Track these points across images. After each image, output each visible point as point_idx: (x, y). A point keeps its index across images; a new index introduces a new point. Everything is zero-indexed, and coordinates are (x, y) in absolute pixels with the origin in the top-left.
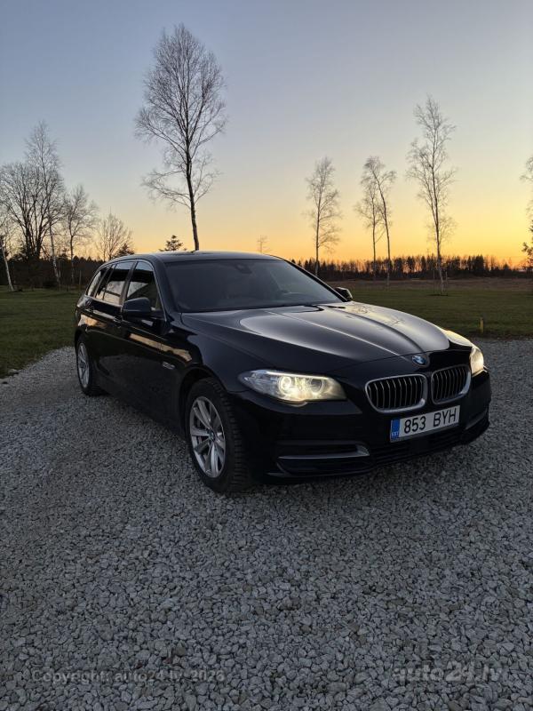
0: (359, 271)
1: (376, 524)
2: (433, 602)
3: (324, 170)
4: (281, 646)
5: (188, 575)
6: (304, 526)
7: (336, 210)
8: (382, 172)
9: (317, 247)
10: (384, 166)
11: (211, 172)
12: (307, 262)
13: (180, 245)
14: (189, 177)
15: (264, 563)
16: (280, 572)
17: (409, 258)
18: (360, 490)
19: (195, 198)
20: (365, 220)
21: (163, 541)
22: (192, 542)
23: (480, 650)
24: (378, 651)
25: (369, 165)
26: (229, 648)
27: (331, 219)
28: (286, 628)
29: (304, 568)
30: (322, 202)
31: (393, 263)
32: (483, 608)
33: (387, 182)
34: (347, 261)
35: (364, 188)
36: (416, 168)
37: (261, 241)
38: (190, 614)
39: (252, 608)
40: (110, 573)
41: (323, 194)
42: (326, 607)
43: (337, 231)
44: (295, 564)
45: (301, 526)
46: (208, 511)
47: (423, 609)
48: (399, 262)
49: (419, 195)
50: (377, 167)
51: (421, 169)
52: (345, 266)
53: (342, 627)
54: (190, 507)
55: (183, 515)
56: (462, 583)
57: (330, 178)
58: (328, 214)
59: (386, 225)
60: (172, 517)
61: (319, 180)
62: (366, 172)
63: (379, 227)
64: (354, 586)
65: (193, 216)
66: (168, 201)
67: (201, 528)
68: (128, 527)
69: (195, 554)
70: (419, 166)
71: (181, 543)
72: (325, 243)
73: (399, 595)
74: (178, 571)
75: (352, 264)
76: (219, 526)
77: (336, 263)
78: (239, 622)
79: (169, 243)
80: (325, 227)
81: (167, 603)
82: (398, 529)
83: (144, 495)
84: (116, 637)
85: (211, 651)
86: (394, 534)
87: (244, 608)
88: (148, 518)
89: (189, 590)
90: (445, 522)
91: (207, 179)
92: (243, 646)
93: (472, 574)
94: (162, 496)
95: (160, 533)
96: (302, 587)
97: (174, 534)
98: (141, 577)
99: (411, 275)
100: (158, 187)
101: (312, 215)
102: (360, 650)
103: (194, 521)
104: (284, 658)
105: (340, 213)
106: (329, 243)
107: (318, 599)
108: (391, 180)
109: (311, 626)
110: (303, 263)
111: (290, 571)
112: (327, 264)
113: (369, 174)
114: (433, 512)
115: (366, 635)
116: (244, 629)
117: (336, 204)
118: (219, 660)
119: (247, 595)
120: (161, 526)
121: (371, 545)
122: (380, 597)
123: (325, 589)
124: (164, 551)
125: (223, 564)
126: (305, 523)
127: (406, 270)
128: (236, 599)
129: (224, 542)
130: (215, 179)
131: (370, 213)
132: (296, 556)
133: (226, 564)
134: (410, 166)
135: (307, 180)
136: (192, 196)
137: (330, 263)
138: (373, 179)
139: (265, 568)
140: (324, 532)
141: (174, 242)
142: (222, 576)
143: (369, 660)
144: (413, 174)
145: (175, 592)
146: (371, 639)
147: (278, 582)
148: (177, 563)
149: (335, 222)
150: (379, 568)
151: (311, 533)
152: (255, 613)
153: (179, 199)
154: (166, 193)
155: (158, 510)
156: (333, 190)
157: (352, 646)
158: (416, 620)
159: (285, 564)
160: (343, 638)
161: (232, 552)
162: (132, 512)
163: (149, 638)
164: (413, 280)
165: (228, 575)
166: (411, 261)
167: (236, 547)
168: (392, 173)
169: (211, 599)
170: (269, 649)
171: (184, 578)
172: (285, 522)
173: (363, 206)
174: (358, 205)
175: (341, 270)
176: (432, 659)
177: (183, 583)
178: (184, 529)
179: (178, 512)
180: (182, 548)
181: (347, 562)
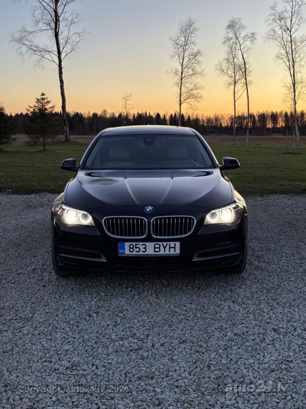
0: (223, 125)
1: (194, 313)
2: (217, 345)
3: (188, 30)
4: (131, 364)
5: (77, 336)
6: (148, 314)
7: (198, 69)
8: (243, 34)
9: (180, 104)
10: (245, 27)
11: (79, 32)
12: (172, 115)
13: (48, 102)
14: (57, 35)
15: (123, 331)
16: (132, 335)
17: (272, 114)
18: (187, 296)
19: (63, 56)
20: (226, 79)
21: (59, 322)
22: (78, 322)
23: (236, 363)
24: (183, 364)
25: (231, 26)
26: (102, 364)
27: (193, 77)
28: (133, 357)
29: (146, 333)
30: (186, 60)
31: (257, 118)
32: (243, 347)
33: (248, 43)
34: (212, 116)
35: (226, 48)
36: (274, 31)
37: (126, 99)
38: (80, 352)
39: (115, 350)
40: (30, 336)
41: (187, 54)
42: (157, 349)
43: (199, 89)
44: (141, 331)
45: (146, 314)
46: (87, 307)
47: (211, 348)
48: (263, 117)
49: (278, 57)
50: (239, 29)
51: (279, 32)
52: (209, 120)
53: (165, 356)
54: (74, 306)
55: (70, 309)
56: (236, 338)
57: (193, 38)
58: (191, 72)
59: (246, 84)
60: (64, 311)
61: (183, 39)
62: (228, 33)
63: (240, 86)
64: (175, 340)
65: (61, 73)
66: (36, 57)
67: (83, 316)
68: (36, 315)
69: (80, 328)
70: (277, 29)
71: (71, 323)
72: (188, 101)
73: (199, 343)
74: (71, 334)
75: (217, 119)
76: (95, 315)
77: (200, 117)
78: (108, 355)
79: (38, 100)
80: (188, 85)
81: (66, 347)
82: (206, 315)
83: (43, 299)
84: (40, 361)
85: (93, 365)
86: (203, 318)
87: (110, 350)
88: (48, 311)
89: (78, 343)
90: (236, 312)
91: (75, 38)
92: (110, 363)
93: (243, 334)
94: (55, 300)
95: (57, 318)
96: (144, 341)
97: (66, 319)
98: (49, 338)
99: (275, 130)
100: (27, 43)
101: (176, 73)
102: (173, 364)
103: (78, 312)
104: (132, 368)
105: (203, 71)
106: (191, 101)
107: (153, 346)
108: (252, 41)
109: (148, 356)
110: (168, 118)
111: (138, 334)
112: (191, 118)
113: (231, 35)
114: (231, 307)
115: (177, 359)
116: (111, 357)
117: (199, 63)
118: (97, 368)
119: (112, 345)
120: (57, 315)
121: (188, 323)
122: (188, 344)
123: (157, 342)
124: (61, 326)
125: (98, 332)
126: (149, 313)
127: (270, 125)
128: (106, 346)
129: (98, 322)
130: (82, 38)
131: (231, 72)
132: (142, 328)
133: (99, 332)
134: (269, 28)
135: (171, 39)
136: (59, 53)
137: (195, 117)
138: (234, 40)
139: (123, 333)
140: (160, 317)
141: (43, 99)
142: (97, 337)
143: (177, 368)
144: (272, 36)
145: (70, 343)
146: (180, 360)
147: (131, 339)
148: (70, 332)
149: (198, 80)
150: (190, 333)
151: (152, 317)
152: (117, 352)
153: (47, 56)
154: (35, 50)
155: (53, 307)
156: (196, 50)
157: (169, 363)
158: (205, 353)
159: (135, 331)
160: (165, 360)
161: (103, 326)
162: (36, 308)
163: (58, 361)
164: (275, 136)
165: (101, 336)
166: (274, 117)
167: (105, 325)
168: (253, 34)
169: (92, 346)
170: (124, 364)
171: (75, 338)
172: (137, 312)
173: (225, 65)
174: (220, 64)
175: (206, 125)
176: (210, 367)
177: (75, 340)
178: (72, 316)
179: (67, 308)
180: (72, 325)
181: (172, 330)
